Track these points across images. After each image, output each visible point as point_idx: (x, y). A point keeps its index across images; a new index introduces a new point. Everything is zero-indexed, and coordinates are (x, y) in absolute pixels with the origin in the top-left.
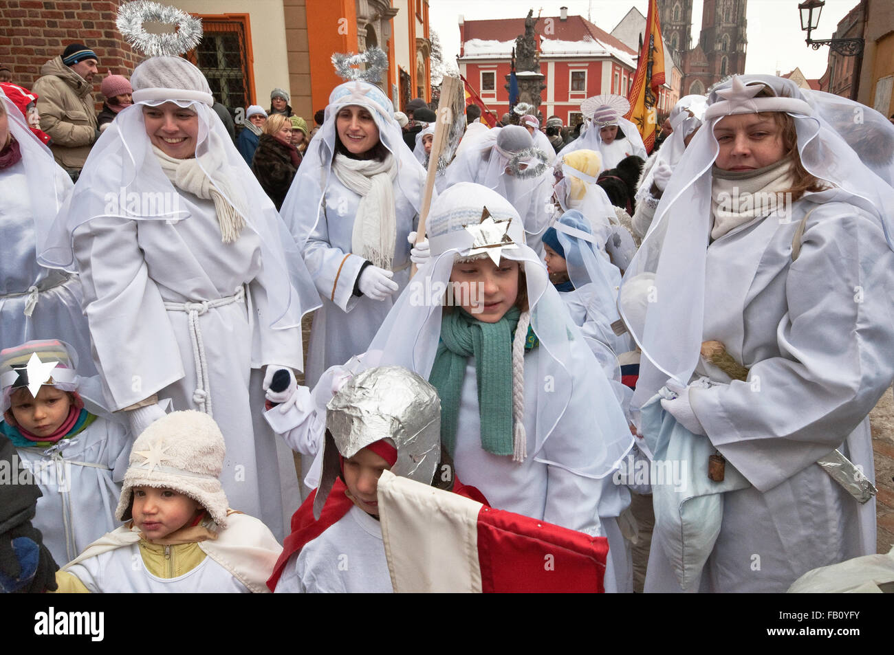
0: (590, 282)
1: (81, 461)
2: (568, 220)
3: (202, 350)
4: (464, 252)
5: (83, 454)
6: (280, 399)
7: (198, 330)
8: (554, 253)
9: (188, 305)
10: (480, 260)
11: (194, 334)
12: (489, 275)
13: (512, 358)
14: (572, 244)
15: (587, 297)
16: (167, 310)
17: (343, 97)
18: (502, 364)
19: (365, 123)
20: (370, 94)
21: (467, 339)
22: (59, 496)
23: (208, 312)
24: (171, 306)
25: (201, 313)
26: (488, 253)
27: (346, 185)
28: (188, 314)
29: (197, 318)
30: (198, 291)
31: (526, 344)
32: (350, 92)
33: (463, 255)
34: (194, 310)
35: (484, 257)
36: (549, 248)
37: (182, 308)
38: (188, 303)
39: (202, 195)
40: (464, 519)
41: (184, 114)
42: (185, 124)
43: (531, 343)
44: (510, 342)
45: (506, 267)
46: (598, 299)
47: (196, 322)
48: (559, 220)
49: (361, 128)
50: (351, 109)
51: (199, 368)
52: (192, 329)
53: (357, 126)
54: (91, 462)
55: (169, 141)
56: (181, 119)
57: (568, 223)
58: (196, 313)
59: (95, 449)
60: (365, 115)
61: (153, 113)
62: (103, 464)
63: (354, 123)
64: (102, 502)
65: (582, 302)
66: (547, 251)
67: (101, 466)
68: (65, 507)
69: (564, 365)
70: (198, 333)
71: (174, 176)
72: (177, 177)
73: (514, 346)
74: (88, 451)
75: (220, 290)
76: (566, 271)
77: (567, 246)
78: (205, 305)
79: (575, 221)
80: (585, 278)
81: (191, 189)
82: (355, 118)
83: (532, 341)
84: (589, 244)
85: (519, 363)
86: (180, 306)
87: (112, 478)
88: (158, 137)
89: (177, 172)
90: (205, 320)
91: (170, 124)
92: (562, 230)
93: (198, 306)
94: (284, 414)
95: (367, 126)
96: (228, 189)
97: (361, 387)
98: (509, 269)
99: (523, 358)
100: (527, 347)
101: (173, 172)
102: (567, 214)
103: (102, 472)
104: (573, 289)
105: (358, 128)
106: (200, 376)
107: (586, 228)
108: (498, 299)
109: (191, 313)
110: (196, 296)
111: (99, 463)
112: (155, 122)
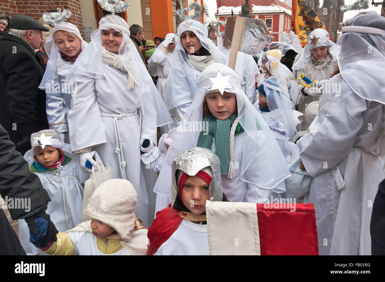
0: (278, 108)
1: (68, 176)
2: (269, 81)
3: (119, 133)
4: (209, 89)
5: (68, 173)
6: (146, 151)
7: (117, 125)
8: (262, 95)
9: (114, 115)
10: (215, 92)
11: (116, 127)
12: (220, 99)
13: (230, 135)
14: (270, 92)
15: (275, 115)
16: (102, 116)
17: (181, 29)
18: (225, 137)
19: (193, 38)
20: (193, 24)
21: (212, 126)
22: (61, 189)
23: (122, 118)
24: (104, 114)
25: (119, 118)
26: (219, 89)
27: (196, 69)
28: (114, 118)
29: (117, 120)
30: (118, 109)
31: (236, 129)
32: (184, 26)
33: (209, 90)
34: (116, 117)
35: (217, 91)
36: (260, 93)
37: (112, 116)
38: (114, 114)
39: (123, 70)
40: (251, 211)
41: (117, 34)
42: (117, 39)
43: (238, 129)
44: (229, 128)
45: (228, 96)
46: (281, 116)
47: (117, 122)
48: (266, 81)
49: (191, 41)
50: (185, 33)
51: (117, 140)
52: (115, 124)
53: (189, 40)
54: (71, 176)
55: (110, 45)
56: (116, 37)
57: (269, 83)
58: (117, 118)
59: (72, 171)
60: (192, 35)
61: (105, 33)
62: (76, 177)
63: (188, 39)
64: (77, 191)
65: (273, 117)
66: (259, 94)
67: (75, 178)
68: (63, 193)
69: (254, 138)
70: (117, 126)
71: (112, 61)
72: (114, 61)
73: (231, 130)
74: (70, 172)
75: (127, 110)
76: (266, 103)
77: (268, 93)
78: (121, 116)
79: (272, 82)
80: (275, 107)
81: (119, 67)
82: (188, 37)
83: (239, 128)
84: (278, 92)
85: (232, 137)
86: (111, 115)
87: (79, 182)
88: (106, 44)
89: (114, 59)
90: (120, 121)
91: (111, 37)
92: (266, 85)
93: (118, 115)
94: (148, 157)
95: (194, 40)
96: (134, 68)
97: (189, 151)
98: (230, 97)
99: (234, 135)
100: (236, 130)
101: (112, 60)
102: (269, 79)
103: (76, 180)
104: (269, 111)
105: (190, 41)
106: (117, 143)
107: (277, 85)
108: (224, 109)
109: (115, 118)
110: (117, 111)
111: (74, 176)
112: (106, 37)
